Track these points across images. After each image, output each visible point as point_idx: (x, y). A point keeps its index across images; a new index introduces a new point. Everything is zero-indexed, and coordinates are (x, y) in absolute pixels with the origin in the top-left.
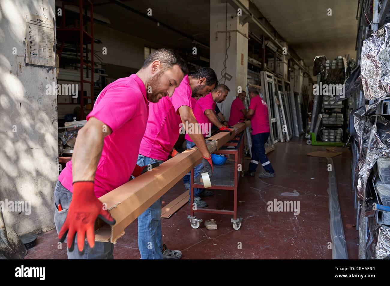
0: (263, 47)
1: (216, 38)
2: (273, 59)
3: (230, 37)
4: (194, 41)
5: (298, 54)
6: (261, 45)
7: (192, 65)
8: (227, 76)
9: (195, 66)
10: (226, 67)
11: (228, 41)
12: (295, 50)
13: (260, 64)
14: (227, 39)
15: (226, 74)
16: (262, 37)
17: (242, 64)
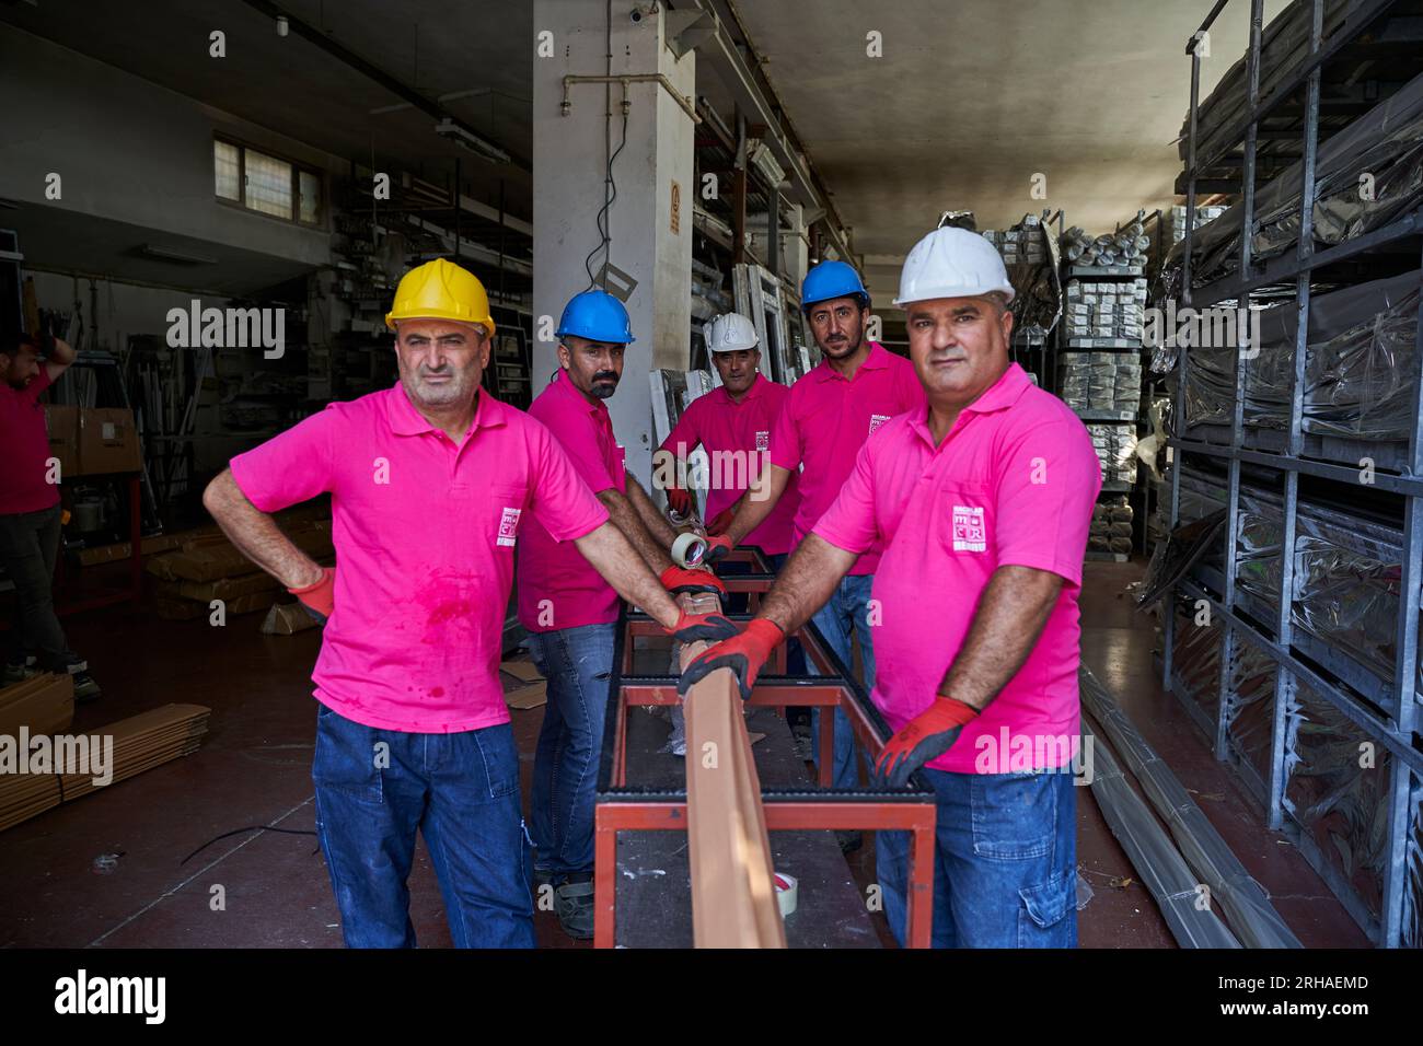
0: (740, 164)
1: (563, 105)
2: (764, 218)
3: (625, 103)
4: (447, 121)
5: (835, 206)
6: (733, 157)
7: (428, 232)
8: (611, 277)
9: (440, 236)
10: (606, 240)
11: (615, 122)
12: (829, 190)
13: (729, 232)
14: (612, 110)
15: (607, 267)
16: (734, 123)
17: (675, 228)
